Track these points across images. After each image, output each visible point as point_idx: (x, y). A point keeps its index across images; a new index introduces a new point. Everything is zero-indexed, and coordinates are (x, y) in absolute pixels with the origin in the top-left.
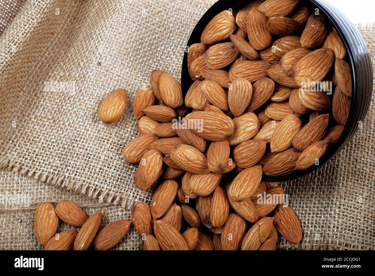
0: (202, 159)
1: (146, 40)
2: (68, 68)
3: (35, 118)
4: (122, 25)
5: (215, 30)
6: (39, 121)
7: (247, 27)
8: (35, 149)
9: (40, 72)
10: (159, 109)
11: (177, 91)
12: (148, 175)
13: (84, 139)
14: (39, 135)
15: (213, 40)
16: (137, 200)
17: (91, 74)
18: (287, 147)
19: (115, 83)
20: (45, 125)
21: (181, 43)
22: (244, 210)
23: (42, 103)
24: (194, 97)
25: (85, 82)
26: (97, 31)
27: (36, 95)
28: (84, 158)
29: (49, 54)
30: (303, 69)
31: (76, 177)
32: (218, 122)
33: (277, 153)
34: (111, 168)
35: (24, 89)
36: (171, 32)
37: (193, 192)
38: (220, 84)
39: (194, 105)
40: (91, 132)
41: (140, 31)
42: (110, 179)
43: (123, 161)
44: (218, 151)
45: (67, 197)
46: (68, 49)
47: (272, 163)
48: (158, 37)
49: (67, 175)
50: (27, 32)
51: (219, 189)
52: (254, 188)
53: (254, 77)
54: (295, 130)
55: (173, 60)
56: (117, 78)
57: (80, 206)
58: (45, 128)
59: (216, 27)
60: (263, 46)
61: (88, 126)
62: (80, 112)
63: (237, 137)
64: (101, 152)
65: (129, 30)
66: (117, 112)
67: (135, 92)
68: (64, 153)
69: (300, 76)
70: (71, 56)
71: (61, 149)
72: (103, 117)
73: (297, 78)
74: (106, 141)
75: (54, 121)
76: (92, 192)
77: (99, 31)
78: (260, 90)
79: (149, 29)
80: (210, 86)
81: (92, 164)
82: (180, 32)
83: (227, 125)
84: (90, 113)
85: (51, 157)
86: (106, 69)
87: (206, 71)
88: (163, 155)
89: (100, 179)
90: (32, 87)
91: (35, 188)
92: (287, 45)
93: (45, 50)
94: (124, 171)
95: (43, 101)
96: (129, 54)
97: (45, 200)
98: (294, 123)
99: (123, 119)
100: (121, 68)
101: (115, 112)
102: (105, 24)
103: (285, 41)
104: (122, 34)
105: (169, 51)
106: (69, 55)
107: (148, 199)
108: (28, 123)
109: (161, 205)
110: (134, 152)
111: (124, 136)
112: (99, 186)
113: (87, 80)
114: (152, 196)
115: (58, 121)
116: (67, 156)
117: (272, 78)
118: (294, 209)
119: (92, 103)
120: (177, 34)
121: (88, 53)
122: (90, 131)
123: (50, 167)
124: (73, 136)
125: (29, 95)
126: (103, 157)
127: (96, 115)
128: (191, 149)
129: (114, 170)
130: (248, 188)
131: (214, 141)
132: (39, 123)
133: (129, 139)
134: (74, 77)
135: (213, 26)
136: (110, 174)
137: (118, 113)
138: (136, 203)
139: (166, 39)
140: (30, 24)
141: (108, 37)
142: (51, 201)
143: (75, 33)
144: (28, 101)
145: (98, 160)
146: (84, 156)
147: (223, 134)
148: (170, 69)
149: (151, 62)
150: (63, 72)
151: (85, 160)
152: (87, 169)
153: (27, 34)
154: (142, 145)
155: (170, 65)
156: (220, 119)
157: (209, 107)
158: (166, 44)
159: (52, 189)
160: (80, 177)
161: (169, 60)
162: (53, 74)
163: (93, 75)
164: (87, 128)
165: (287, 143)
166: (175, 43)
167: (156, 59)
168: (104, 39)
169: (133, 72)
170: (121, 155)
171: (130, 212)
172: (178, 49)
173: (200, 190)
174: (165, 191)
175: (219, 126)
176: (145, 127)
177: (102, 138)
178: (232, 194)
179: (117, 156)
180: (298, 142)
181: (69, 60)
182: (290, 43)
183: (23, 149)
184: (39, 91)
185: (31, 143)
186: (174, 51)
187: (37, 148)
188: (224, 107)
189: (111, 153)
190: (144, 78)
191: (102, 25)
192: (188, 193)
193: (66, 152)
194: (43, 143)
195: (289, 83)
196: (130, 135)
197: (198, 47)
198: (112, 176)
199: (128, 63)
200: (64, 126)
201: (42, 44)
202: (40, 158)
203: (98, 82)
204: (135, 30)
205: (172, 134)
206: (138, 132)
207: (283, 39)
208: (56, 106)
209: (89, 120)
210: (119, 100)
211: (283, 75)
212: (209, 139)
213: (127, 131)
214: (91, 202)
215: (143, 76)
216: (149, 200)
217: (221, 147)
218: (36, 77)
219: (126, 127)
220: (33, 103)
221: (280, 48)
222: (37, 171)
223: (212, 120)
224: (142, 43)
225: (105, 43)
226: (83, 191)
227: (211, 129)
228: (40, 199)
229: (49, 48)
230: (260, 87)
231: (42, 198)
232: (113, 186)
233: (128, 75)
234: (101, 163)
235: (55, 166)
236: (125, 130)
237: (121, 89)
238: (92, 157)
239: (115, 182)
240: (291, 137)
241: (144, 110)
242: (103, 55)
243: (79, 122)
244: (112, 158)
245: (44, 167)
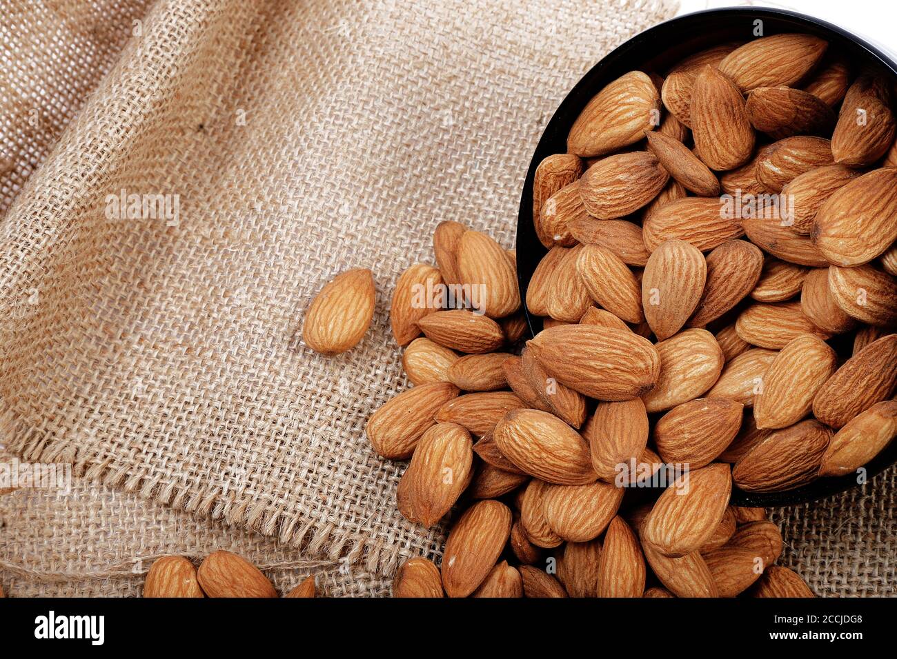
0: (576, 446)
1: (418, 148)
2: (221, 216)
3: (140, 343)
4: (359, 110)
5: (606, 120)
6: (151, 351)
7: (692, 113)
8: (142, 421)
9: (151, 227)
10: (460, 320)
11: (504, 275)
12: (436, 486)
13: (268, 395)
14: (151, 386)
15: (601, 146)
16: (404, 552)
17: (284, 231)
18: (798, 415)
19: (344, 253)
20: (165, 359)
21: (506, 155)
22: (685, 580)
23: (157, 304)
24: (553, 288)
25: (268, 252)
26: (297, 124)
27: (141, 284)
28: (268, 443)
29: (172, 183)
30: (841, 218)
31: (250, 492)
32: (619, 352)
33: (770, 432)
34: (337, 469)
35: (113, 269)
36: (480, 127)
37: (551, 532)
38: (620, 257)
39: (555, 310)
40: (285, 376)
41: (405, 124)
42: (336, 497)
43: (368, 451)
44: (619, 427)
45: (223, 542)
46: (221, 170)
47: (757, 459)
48: (449, 140)
49: (226, 486)
50: (128, 126)
51: (618, 524)
52: (712, 521)
53: (710, 238)
54: (819, 374)
55: (488, 197)
56: (347, 242)
57: (260, 566)
58: (167, 367)
59: (610, 112)
60: (733, 160)
61: (278, 362)
62: (256, 326)
63: (665, 392)
64: (311, 429)
65: (376, 122)
66: (351, 327)
67: (393, 278)
68: (217, 431)
69: (833, 236)
70: (230, 186)
71: (209, 421)
72: (318, 339)
73: (825, 241)
74: (323, 400)
75: (189, 349)
76: (289, 530)
77: (301, 123)
78: (726, 272)
79: (427, 120)
80: (597, 260)
81: (289, 459)
82: (504, 128)
83: (643, 360)
84: (283, 329)
85: (182, 440)
86: (320, 218)
87: (584, 223)
88: (474, 437)
89: (309, 498)
90: (131, 266)
91: (143, 519)
92: (796, 157)
93: (163, 171)
94: (369, 477)
95: (161, 301)
96: (376, 182)
97: (169, 551)
98: (816, 355)
99: (364, 345)
100: (358, 217)
101: (347, 328)
102: (316, 108)
103: (791, 147)
104: (360, 133)
105: (477, 176)
106: (225, 184)
107: (434, 548)
108: (122, 355)
109: (469, 564)
110: (395, 430)
111: (367, 387)
112: (307, 516)
113: (273, 247)
114: (443, 543)
115: (199, 349)
116: (225, 438)
117: (756, 241)
118: (807, 579)
119: (286, 305)
120: (495, 134)
121: (275, 180)
122: (283, 374)
123: (180, 465)
124: (238, 388)
125: (125, 284)
126: (316, 442)
127: (298, 334)
128: (549, 420)
129: (346, 474)
130: (695, 521)
131: (609, 399)
132: (150, 355)
133: (381, 396)
134: (239, 238)
135: (602, 111)
136: (336, 485)
137: (354, 329)
138: (404, 559)
139: (469, 146)
140: (135, 107)
141: (325, 140)
142: (185, 554)
143: (236, 131)
144: (123, 299)
145: (304, 448)
146: (268, 438)
147: (632, 381)
148: (480, 220)
149: (431, 201)
150: (210, 227)
151: (272, 449)
152: (276, 471)
153: (127, 132)
154: (418, 410)
155: (479, 211)
156: (624, 345)
157: (595, 315)
158: (468, 157)
159: (185, 522)
160: (258, 492)
161: (477, 197)
162: (184, 233)
163: (287, 234)
164: (275, 367)
165: (797, 408)
166: (492, 155)
167: (444, 196)
168: (315, 145)
169: (388, 226)
170: (361, 436)
171: (388, 583)
172: (500, 169)
173: (572, 525)
174: (478, 528)
175: (623, 362)
176: (422, 366)
177: (314, 393)
178: (656, 536)
179: (352, 439)
180: (827, 404)
181: (224, 197)
182: (802, 153)
183: (112, 420)
184: (150, 275)
185: (131, 406)
186: (489, 174)
187: (147, 417)
188: (632, 315)
189: (337, 432)
190: (415, 241)
191: (308, 109)
192: (540, 534)
193: (223, 428)
194: (161, 406)
195: (800, 254)
196: (381, 385)
197: (563, 162)
198: (340, 490)
199: (375, 205)
200: (216, 362)
201: (157, 156)
202: (156, 442)
203: (301, 252)
204: (393, 122)
205: (495, 383)
206: (404, 378)
207: (784, 143)
208: (193, 313)
209: (279, 347)
210: (358, 296)
211: (785, 233)
212: (595, 395)
213: (375, 375)
214: (287, 556)
215: (413, 236)
216: (437, 551)
217: (627, 416)
218: (141, 240)
219: (372, 366)
220: (135, 304)
221: (779, 166)
222: (147, 477)
223: (603, 346)
224: (410, 156)
225: (318, 154)
226: (269, 528)
227: (600, 370)
228: (156, 548)
229: (174, 166)
230: (726, 264)
231: (162, 545)
232: (343, 517)
233: (376, 234)
234: (310, 456)
235: (195, 465)
236: (369, 372)
237: (359, 270)
238: (288, 440)
239: (347, 506)
240: (807, 391)
241: (422, 322)
242: (313, 184)
243: (255, 352)
244: (338, 444)
245: (166, 467)
